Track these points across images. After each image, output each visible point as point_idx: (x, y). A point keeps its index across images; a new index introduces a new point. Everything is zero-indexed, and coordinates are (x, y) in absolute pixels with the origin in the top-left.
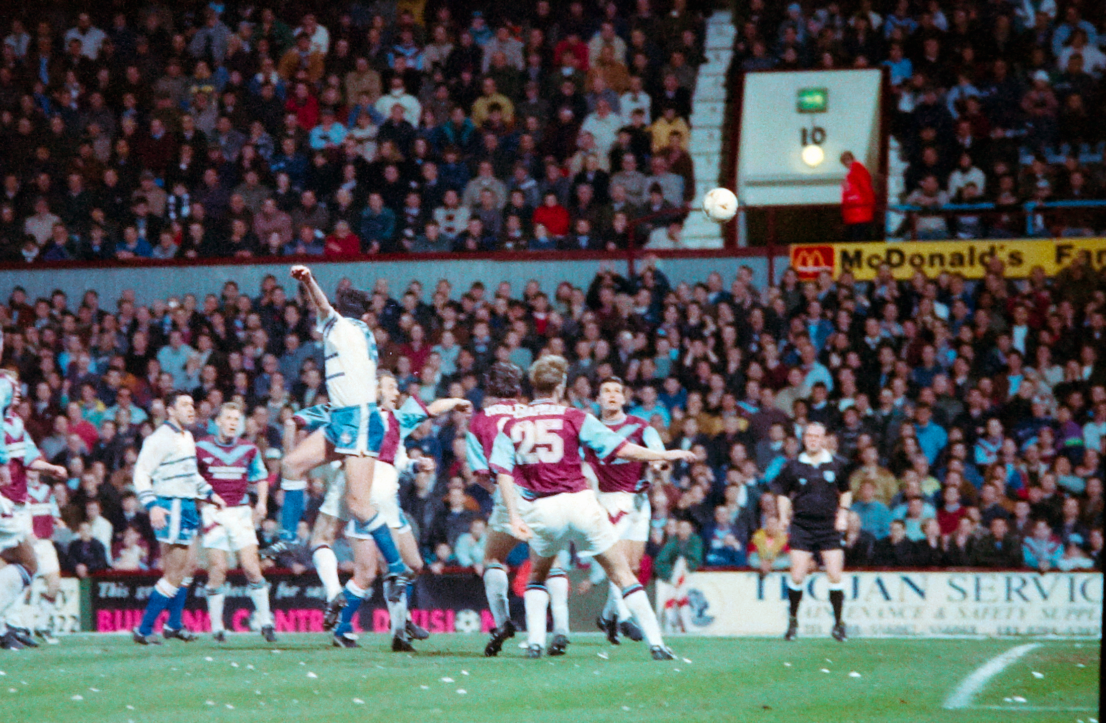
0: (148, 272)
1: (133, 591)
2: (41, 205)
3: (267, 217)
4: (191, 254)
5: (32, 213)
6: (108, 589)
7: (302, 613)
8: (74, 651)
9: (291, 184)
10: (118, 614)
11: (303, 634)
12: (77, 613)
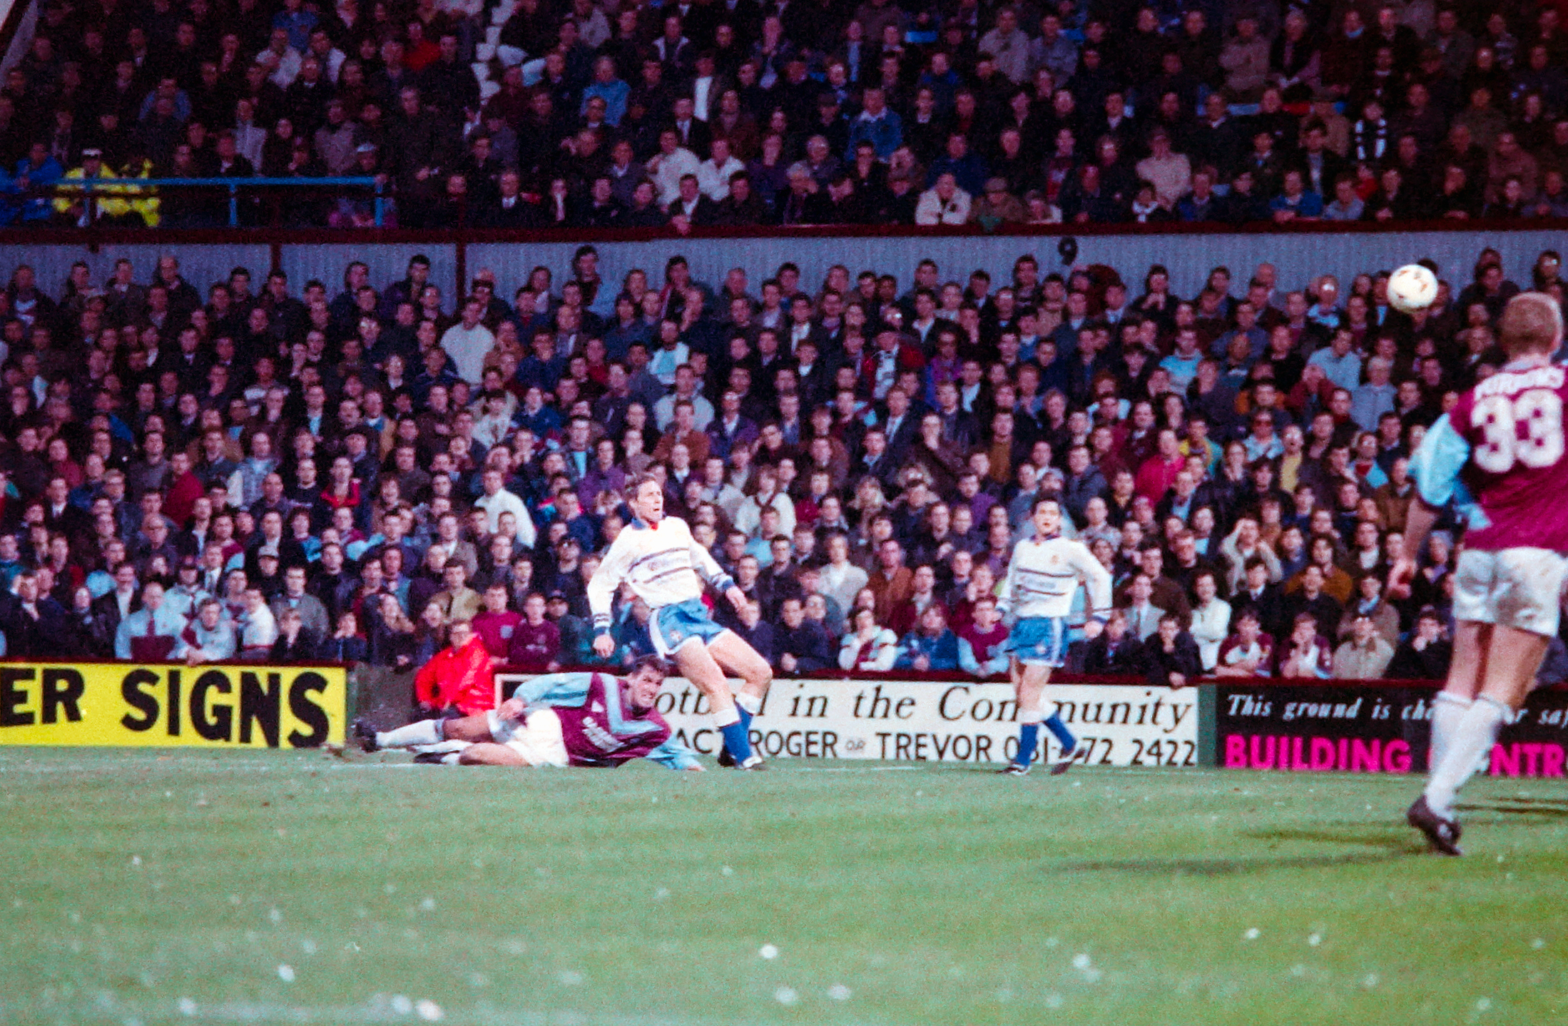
0: (1318, 240)
1: (1279, 709)
2: (1159, 140)
3: (1503, 159)
4: (1384, 214)
5: (1146, 153)
6: (1242, 704)
7: (1532, 750)
8: (1191, 791)
9: (1544, 110)
10: (1256, 740)
11: (1532, 779)
12: (1194, 737)
